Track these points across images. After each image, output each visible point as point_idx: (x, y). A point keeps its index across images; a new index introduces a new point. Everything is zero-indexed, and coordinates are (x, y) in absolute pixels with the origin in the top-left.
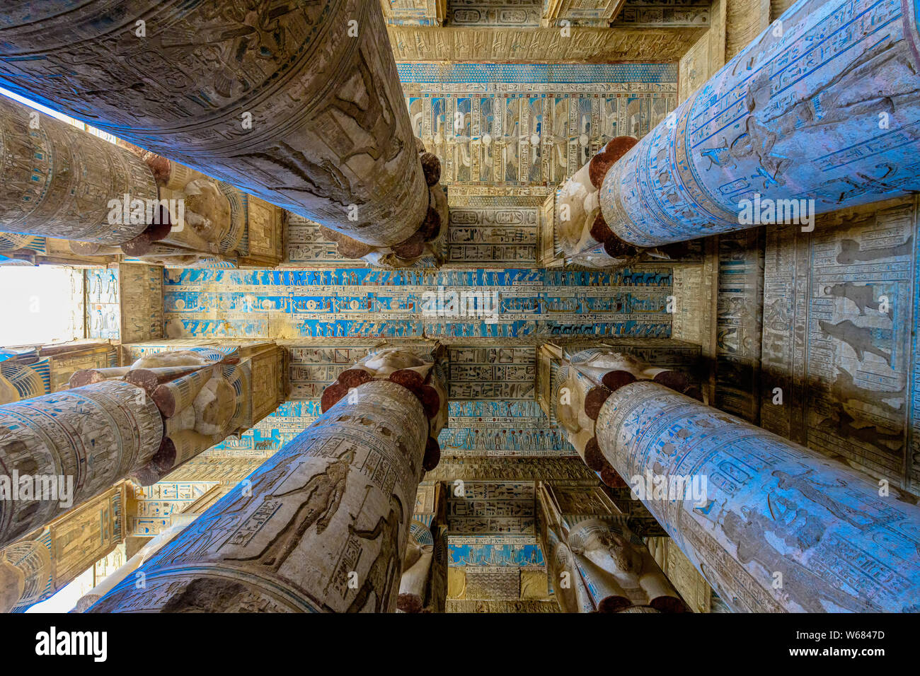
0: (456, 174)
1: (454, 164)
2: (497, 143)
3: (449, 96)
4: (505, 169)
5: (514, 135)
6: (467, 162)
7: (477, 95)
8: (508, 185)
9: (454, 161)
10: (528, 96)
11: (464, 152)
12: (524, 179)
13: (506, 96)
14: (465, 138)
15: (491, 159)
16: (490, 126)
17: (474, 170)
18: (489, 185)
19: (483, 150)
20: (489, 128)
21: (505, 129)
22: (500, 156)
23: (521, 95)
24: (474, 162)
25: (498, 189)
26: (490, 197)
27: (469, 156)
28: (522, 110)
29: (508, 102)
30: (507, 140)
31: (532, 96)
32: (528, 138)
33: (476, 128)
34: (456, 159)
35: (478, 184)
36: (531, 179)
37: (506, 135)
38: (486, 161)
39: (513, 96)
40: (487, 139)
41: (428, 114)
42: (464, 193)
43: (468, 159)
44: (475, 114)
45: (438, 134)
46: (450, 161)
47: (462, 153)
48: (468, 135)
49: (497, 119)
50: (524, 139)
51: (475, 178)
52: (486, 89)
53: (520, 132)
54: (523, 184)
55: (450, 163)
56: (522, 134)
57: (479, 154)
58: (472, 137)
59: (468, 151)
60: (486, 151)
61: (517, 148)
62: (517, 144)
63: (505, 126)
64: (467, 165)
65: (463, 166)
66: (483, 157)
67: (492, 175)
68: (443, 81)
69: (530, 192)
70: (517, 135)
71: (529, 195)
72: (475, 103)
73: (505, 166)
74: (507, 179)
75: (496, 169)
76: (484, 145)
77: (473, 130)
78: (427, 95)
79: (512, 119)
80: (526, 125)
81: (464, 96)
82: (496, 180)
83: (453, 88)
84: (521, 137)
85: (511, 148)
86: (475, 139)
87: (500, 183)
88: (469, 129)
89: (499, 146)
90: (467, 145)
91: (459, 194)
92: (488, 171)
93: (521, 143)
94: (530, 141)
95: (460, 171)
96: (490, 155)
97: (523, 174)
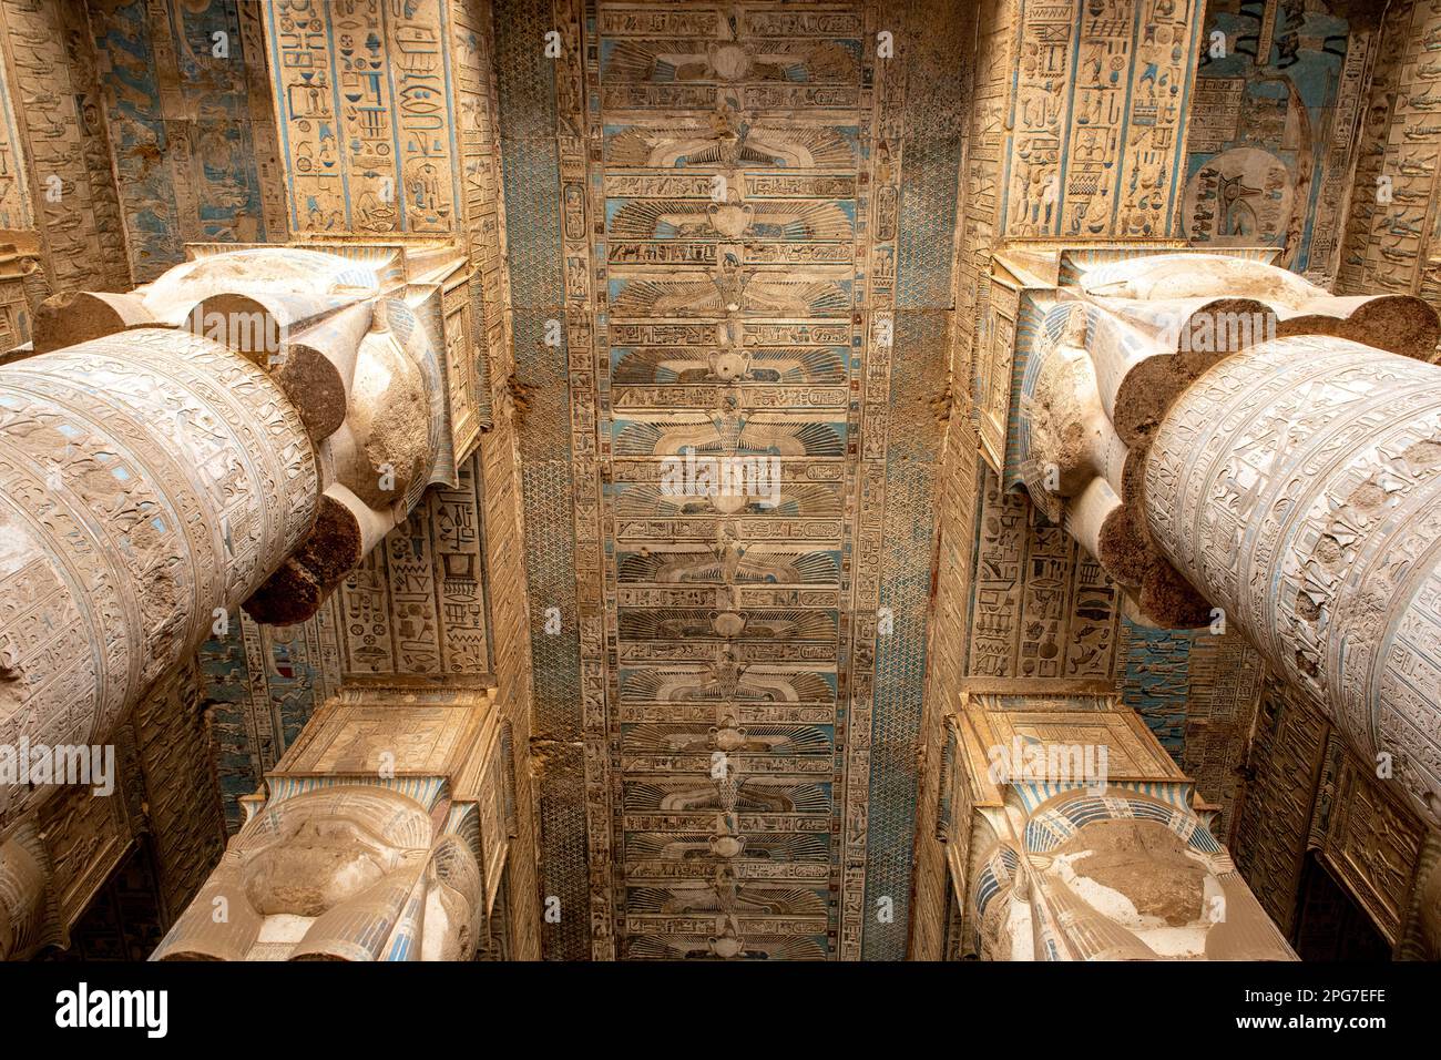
0: (641, 779)
1: (667, 774)
2: (721, 868)
3: (839, 763)
4: (656, 886)
5: (738, 904)
6: (674, 803)
7: (837, 827)
8: (616, 892)
9: (674, 774)
10: (832, 934)
11: (695, 797)
12: (632, 926)
13: (834, 888)
14: (731, 800)
15: (680, 856)
16: (760, 855)
17: (653, 821)
18: (615, 853)
19: (704, 839)
20: (756, 850)
21: (753, 886)
22: (691, 874)
23: (836, 919)
24: (673, 820)
25: (607, 870)
26: (586, 855)
27: (686, 808)
28: (798, 922)
29: (819, 892)
30: (726, 890)
31: (831, 941)
32: (730, 932)
33: (758, 823)
34: (680, 779)
35: (617, 828)
36: (633, 938)
37: (738, 889)
38: (676, 844)
39: (833, 904)
40: (731, 847)
41: (794, 716)
42: (594, 796)
43: (678, 806)
44: (788, 823)
45: (741, 739)
46: (674, 765)
47: (695, 793)
48: (741, 807)
49: (777, 869)
50: (729, 925)
51: (632, 821)
52: (852, 848)
53: (746, 917)
54: (622, 923)
55: (669, 767)
56: (740, 921)
57: (691, 830)
58: (734, 816)
59: (698, 806)
60: (699, 845)
61: (708, 911)
62: (716, 910)
63: (761, 886)
64: (665, 804)
65: (664, 795)
66: (685, 840)
67: (639, 859)
68: (877, 749)
69: (601, 938)
70: (738, 910)
71: (593, 936)
72: (820, 824)
73: (662, 886)
74: (631, 890)
75: (656, 865)
76: (714, 840)
77: (750, 817)
78: (841, 713)
79: (779, 900)
80: (762, 929)
81: (837, 797)
82: (627, 867)
83: (858, 772)
84: (734, 920)
85: (707, 898)
86: (728, 822)
87: (622, 875)
88: (754, 809)
89: (713, 873)
90: (715, 804)
91: (590, 785)
92: (650, 850)
93: (720, 921)
94: (724, 936)
95: (648, 788)
96: (689, 854)
97: (643, 921)
